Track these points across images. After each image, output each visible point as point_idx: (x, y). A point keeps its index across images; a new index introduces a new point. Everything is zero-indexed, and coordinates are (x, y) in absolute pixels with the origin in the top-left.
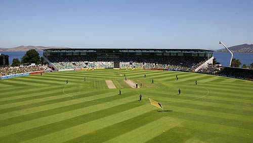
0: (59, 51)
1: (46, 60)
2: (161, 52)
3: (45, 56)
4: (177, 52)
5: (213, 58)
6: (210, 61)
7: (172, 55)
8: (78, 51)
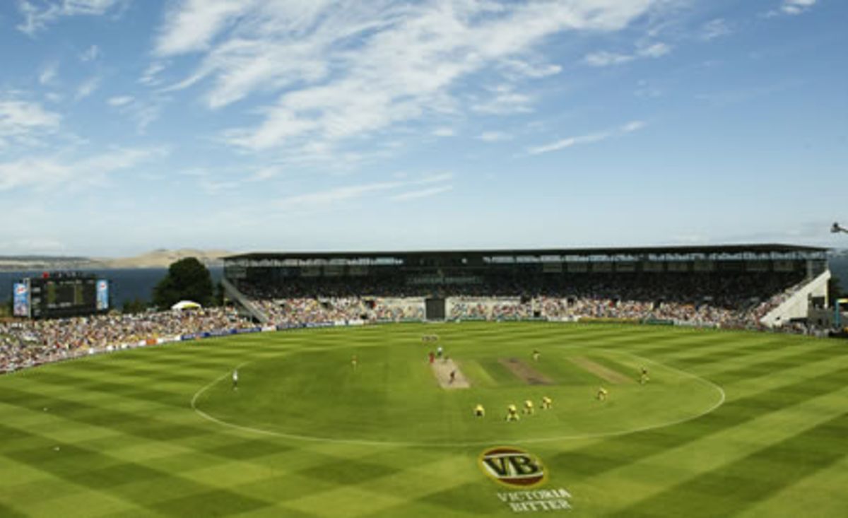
0: (277, 263)
1: (232, 291)
2: (630, 258)
3: (231, 281)
4: (693, 257)
5: (827, 275)
6: (819, 285)
7: (672, 268)
8: (341, 262)
